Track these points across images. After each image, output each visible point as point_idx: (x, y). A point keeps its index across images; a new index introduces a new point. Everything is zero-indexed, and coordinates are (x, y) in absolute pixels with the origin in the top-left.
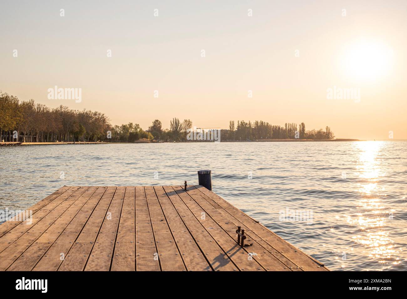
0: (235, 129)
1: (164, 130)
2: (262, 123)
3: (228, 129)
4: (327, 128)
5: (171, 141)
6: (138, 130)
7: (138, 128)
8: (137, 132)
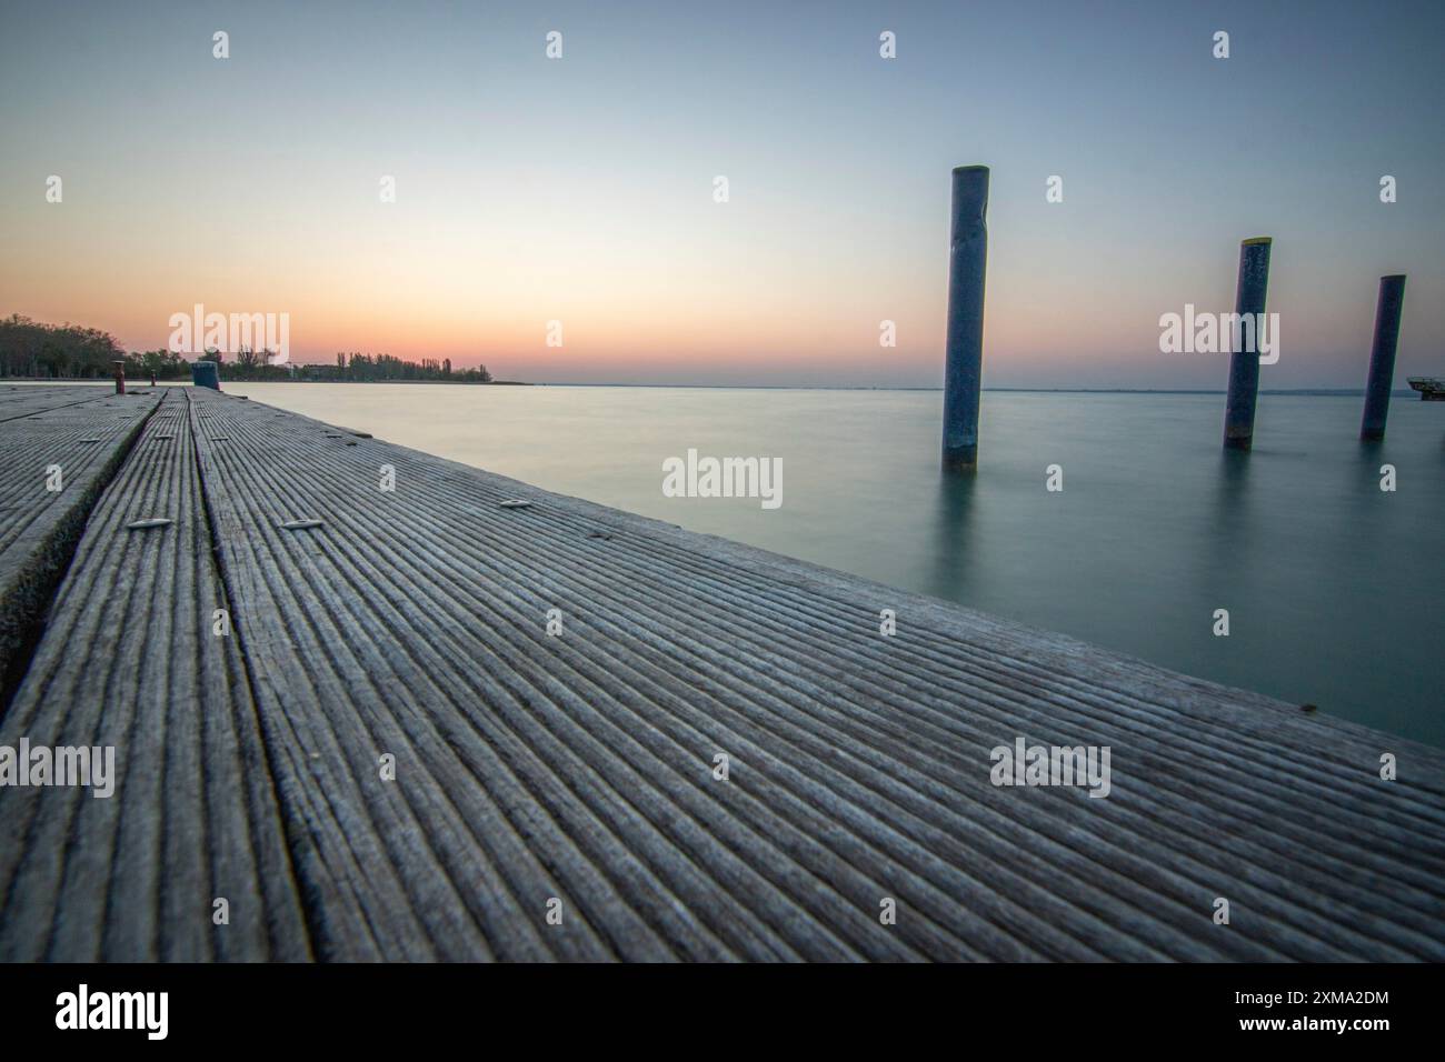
0: (347, 364)
1: (227, 363)
2: (388, 357)
3: (336, 364)
4: (481, 367)
5: (238, 380)
6: (179, 361)
7: (179, 358)
8: (176, 365)
